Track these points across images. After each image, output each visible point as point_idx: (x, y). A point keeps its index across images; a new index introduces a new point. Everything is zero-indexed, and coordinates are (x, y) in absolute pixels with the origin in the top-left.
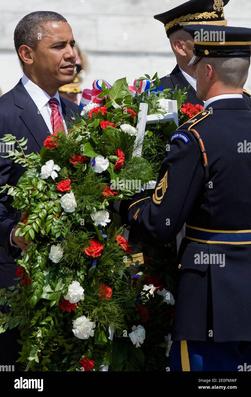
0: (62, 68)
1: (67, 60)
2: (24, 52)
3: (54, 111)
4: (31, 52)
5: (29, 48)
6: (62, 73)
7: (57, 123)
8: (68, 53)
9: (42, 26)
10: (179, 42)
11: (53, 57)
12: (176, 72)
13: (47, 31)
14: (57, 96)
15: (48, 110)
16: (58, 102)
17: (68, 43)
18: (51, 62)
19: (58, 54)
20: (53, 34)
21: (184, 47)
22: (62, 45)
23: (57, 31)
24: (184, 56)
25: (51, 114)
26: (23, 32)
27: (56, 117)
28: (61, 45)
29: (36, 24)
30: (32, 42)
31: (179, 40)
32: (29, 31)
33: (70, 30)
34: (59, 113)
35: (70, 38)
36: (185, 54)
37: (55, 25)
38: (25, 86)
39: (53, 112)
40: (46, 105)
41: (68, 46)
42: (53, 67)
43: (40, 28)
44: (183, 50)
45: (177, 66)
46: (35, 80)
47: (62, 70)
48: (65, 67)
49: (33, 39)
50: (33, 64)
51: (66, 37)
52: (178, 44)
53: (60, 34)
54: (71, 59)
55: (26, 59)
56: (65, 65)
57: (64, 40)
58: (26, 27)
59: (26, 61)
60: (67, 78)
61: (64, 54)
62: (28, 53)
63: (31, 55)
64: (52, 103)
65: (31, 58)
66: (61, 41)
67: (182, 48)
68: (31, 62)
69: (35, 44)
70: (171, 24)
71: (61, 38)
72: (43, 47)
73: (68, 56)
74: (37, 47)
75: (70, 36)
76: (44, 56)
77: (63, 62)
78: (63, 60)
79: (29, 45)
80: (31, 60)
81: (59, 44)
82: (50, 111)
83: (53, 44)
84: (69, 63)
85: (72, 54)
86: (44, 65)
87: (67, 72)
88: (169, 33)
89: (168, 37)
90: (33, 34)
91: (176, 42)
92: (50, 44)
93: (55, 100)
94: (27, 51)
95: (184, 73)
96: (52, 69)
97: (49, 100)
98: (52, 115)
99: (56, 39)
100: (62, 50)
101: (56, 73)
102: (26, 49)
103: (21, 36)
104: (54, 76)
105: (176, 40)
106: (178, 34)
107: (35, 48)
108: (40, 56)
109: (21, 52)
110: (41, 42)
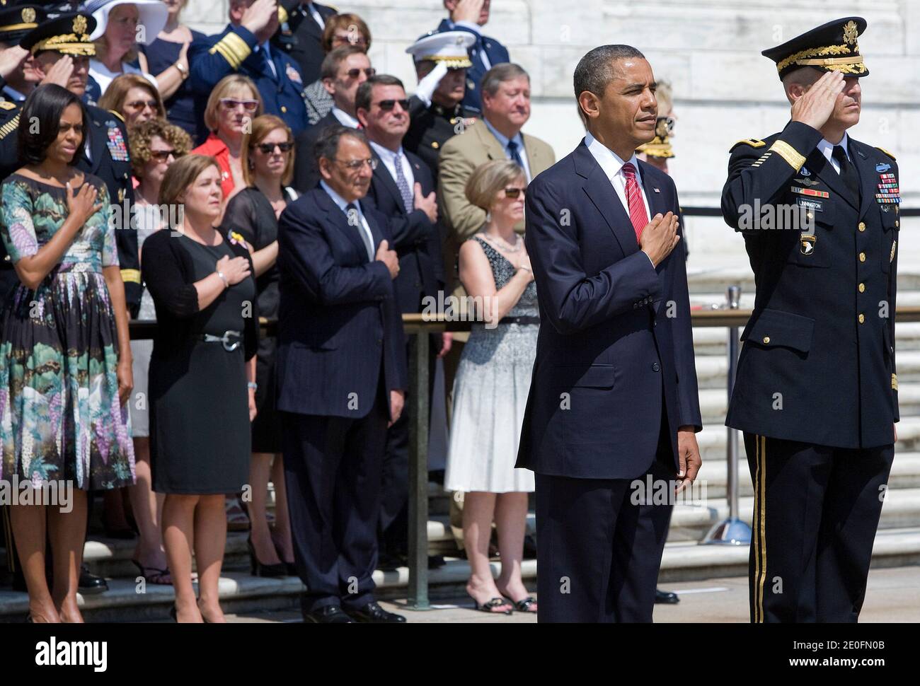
0: (637, 121)
1: (645, 109)
2: (586, 101)
3: (630, 181)
4: (596, 101)
5: (593, 95)
6: (638, 128)
7: (633, 197)
8: (646, 100)
9: (610, 65)
10: (796, 87)
11: (627, 107)
13: (617, 71)
15: (621, 179)
16: (635, 168)
17: (646, 86)
18: (623, 114)
19: (634, 101)
20: (625, 75)
22: (639, 89)
23: (631, 70)
25: (625, 185)
26: (586, 74)
27: (633, 190)
28: (637, 88)
29: (602, 62)
30: (597, 87)
31: (797, 85)
32: (592, 73)
33: (649, 69)
34: (636, 183)
35: (649, 80)
37: (629, 63)
38: (590, 148)
39: (628, 182)
40: (618, 173)
41: (647, 90)
42: (627, 120)
43: (607, 68)
46: (602, 138)
47: (638, 124)
48: (643, 119)
49: (599, 84)
50: (598, 117)
51: (645, 79)
52: (796, 90)
53: (635, 75)
54: (650, 108)
55: (590, 110)
56: (643, 117)
57: (642, 83)
58: (588, 66)
59: (590, 113)
60: (646, 134)
61: (641, 102)
62: (592, 102)
63: (597, 104)
64: (627, 170)
65: (596, 109)
66: (636, 83)
68: (596, 114)
69: (601, 90)
70: (785, 63)
71: (635, 80)
72: (613, 92)
73: (646, 104)
74: (604, 93)
75: (650, 77)
76: (614, 106)
77: (640, 112)
78: (640, 109)
79: (593, 91)
80: (596, 111)
81: (634, 88)
82: (624, 181)
83: (626, 89)
84: (648, 114)
85: (652, 101)
86: (614, 117)
87: (645, 126)
88: (783, 74)
89: (781, 80)
90: (599, 76)
91: (792, 87)
92: (622, 89)
93: (631, 165)
94: (591, 99)
96: (625, 122)
97: (622, 166)
98: (627, 187)
99: (630, 81)
100: (638, 96)
101: (631, 128)
102: (590, 96)
103: (582, 79)
104: (628, 132)
105: (793, 85)
106: (795, 75)
107: (601, 95)
108: (608, 106)
109: (583, 101)
110: (609, 86)
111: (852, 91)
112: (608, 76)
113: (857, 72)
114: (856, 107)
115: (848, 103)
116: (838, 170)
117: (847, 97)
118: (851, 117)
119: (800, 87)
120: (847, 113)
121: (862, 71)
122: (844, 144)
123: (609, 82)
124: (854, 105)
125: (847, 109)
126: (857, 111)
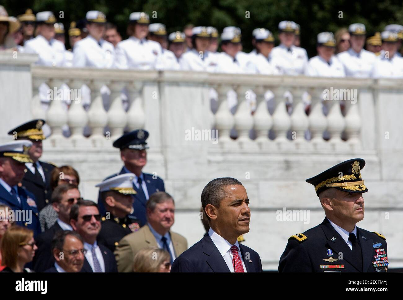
0: (239, 221)
1: (243, 214)
2: (209, 210)
3: (235, 256)
4: (215, 210)
5: (213, 206)
6: (240, 225)
7: (238, 265)
8: (244, 209)
9: (222, 189)
10: (327, 200)
11: (233, 213)
12: (326, 222)
13: (227, 193)
14: (237, 244)
15: (230, 255)
16: (238, 248)
17: (244, 201)
18: (231, 217)
19: (237, 209)
20: (231, 195)
21: (331, 203)
22: (239, 203)
23: (234, 192)
24: (332, 211)
25: (232, 258)
26: (208, 195)
27: (237, 261)
28: (239, 202)
29: (218, 187)
30: (216, 202)
31: (326, 198)
32: (212, 194)
33: (245, 191)
34: (239, 257)
35: (245, 198)
36: (332, 209)
37: (233, 188)
38: (211, 237)
39: (234, 256)
40: (229, 251)
41: (244, 203)
42: (233, 221)
43: (221, 191)
44: (330, 206)
45: (326, 218)
46: (219, 231)
47: (240, 222)
48: (242, 220)
49: (216, 200)
50: (217, 219)
51: (242, 197)
52: (326, 201)
53: (237, 195)
54: (246, 214)
55: (211, 215)
57: (241, 199)
58: (210, 190)
59: (211, 217)
60: (244, 229)
61: (241, 210)
62: (212, 211)
63: (216, 212)
64: (233, 249)
65: (215, 214)
66: (238, 199)
67: (329, 205)
68: (215, 217)
69: (218, 204)
70: (320, 186)
71: (238, 198)
72: (225, 204)
73: (244, 211)
75: (245, 195)
76: (226, 212)
77: (240, 216)
78: (240, 214)
79: (213, 204)
80: (215, 216)
81: (237, 202)
82: (232, 256)
83: (232, 202)
84: (245, 217)
85: (247, 209)
86: (226, 219)
87: (244, 224)
88: (319, 192)
89: (318, 196)
90: (216, 196)
91: (324, 200)
92: (230, 203)
93: (236, 247)
94: (212, 209)
95: (332, 224)
96: (232, 222)
97: (231, 247)
98: (234, 260)
99: (234, 198)
100: (239, 206)
101: (235, 225)
102: (212, 207)
103: (206, 198)
104: (234, 227)
105: (325, 198)
106: (326, 193)
107: (218, 206)
108: (223, 213)
109: (207, 210)
110: (222, 201)
111: (358, 201)
112: (222, 195)
113: (361, 190)
114: (362, 210)
115: (356, 208)
116: (351, 247)
117: (355, 205)
118: (359, 216)
119: (328, 200)
120: (356, 214)
121: (364, 189)
122: (355, 232)
123: (222, 199)
124: (360, 209)
125: (356, 212)
126: (362, 212)
